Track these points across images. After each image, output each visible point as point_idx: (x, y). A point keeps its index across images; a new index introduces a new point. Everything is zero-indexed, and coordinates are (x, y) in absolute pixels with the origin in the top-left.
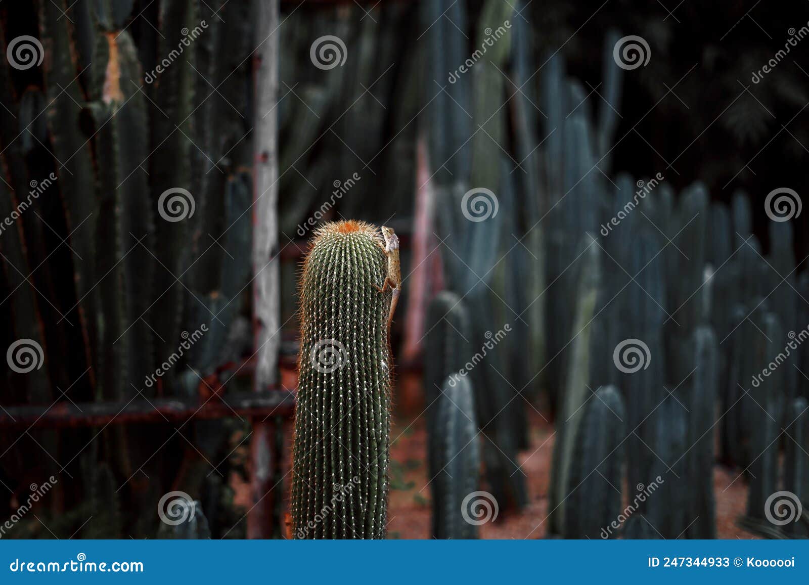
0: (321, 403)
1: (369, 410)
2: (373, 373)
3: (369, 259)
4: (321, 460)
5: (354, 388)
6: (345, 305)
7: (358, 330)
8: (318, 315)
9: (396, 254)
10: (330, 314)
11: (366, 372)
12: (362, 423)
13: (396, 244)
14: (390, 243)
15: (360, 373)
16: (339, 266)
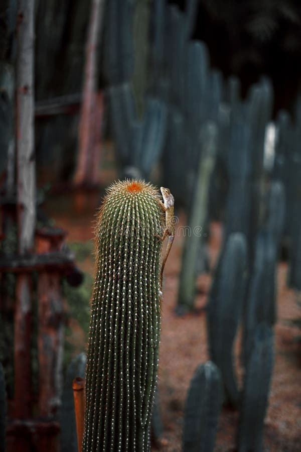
0: (114, 323)
1: (149, 326)
2: (153, 299)
3: (153, 215)
4: (112, 363)
5: (139, 312)
6: (134, 252)
7: (144, 269)
8: (113, 257)
9: (172, 210)
10: (123, 258)
11: (148, 299)
12: (144, 335)
13: (172, 202)
14: (168, 202)
15: (144, 300)
16: (131, 221)
